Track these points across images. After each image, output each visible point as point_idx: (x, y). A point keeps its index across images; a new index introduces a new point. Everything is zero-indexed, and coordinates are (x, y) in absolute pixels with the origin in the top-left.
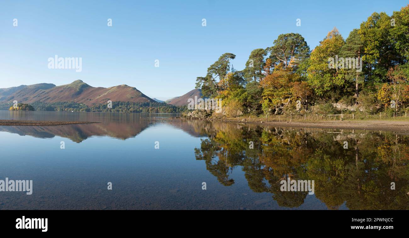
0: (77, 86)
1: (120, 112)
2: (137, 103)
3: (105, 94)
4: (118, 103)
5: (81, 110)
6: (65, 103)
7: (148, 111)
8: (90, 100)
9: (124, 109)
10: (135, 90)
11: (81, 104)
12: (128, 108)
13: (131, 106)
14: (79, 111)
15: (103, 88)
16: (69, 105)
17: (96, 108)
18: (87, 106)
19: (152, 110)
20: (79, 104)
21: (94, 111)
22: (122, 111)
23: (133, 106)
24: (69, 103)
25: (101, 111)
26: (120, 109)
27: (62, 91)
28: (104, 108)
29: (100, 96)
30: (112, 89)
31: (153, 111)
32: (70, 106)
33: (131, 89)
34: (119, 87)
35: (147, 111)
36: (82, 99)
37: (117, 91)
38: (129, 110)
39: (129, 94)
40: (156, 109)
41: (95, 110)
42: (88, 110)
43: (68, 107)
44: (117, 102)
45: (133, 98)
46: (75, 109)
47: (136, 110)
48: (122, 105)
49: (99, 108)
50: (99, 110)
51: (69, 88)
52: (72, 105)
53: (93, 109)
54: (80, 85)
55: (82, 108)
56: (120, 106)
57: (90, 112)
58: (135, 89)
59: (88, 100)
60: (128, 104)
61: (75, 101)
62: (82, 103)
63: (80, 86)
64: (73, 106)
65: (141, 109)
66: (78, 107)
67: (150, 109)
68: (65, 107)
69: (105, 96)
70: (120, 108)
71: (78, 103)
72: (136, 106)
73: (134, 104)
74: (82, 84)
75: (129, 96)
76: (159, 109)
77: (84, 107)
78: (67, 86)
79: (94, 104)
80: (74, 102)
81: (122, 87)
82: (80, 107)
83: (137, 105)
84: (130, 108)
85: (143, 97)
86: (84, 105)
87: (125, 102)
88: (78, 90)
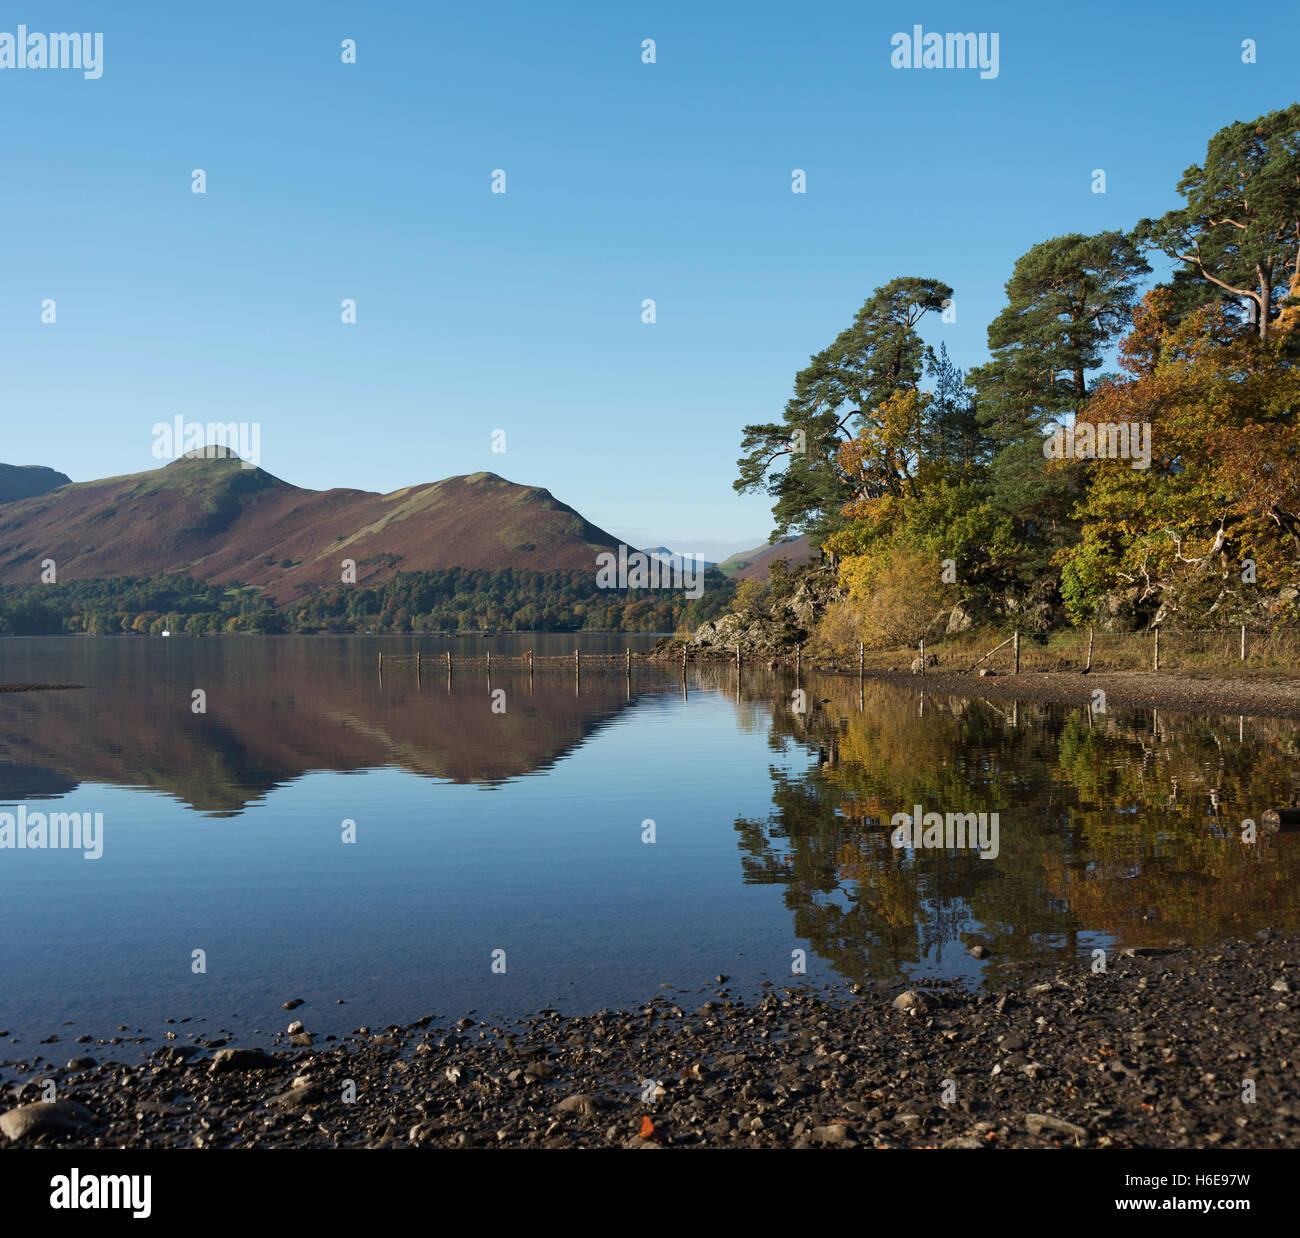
0: (205, 481)
1: (461, 631)
2: (558, 574)
3: (376, 528)
4: (451, 580)
5: (229, 626)
6: (129, 582)
7: (617, 619)
8: (288, 564)
9: (484, 612)
10: (547, 505)
11: (234, 592)
12: (509, 604)
13: (521, 596)
14: (219, 628)
15: (359, 495)
16: (160, 596)
17: (323, 610)
18: (271, 601)
19: (636, 616)
20: (218, 591)
21: (309, 631)
22: (474, 624)
23: (532, 594)
24: (159, 583)
25: (351, 628)
26: (461, 616)
27: (110, 513)
28: (370, 612)
29: (341, 539)
30: (414, 498)
31: (647, 622)
32: (161, 603)
33: (520, 496)
34: (454, 485)
35: (609, 621)
36: (239, 559)
37: (440, 512)
38: (509, 617)
39: (508, 528)
40: (661, 608)
41: (314, 624)
42: (273, 625)
43: (148, 607)
44: (441, 573)
45: (533, 548)
46: (194, 617)
47: (552, 618)
48: (472, 587)
49: (340, 608)
50: (337, 620)
51: (154, 493)
52: (176, 594)
53: (305, 619)
54: (220, 474)
55: (236, 615)
56: (460, 597)
57: (283, 632)
58: (544, 495)
59: (272, 564)
60: (507, 582)
61: (195, 575)
62: (237, 584)
63: (224, 482)
64: (183, 601)
65: (578, 609)
66: (215, 607)
67: (629, 608)
68: (134, 608)
69: (372, 539)
70: (462, 606)
71: (210, 582)
72: (549, 596)
73: (540, 584)
74: (234, 469)
75: (508, 537)
76: (676, 610)
77: (249, 608)
78: (142, 480)
79: (306, 588)
80: (190, 581)
81: (472, 485)
82: (224, 606)
83: (557, 587)
84: (519, 605)
85: (592, 541)
86: (251, 593)
87: (488, 575)
88: (209, 506)
